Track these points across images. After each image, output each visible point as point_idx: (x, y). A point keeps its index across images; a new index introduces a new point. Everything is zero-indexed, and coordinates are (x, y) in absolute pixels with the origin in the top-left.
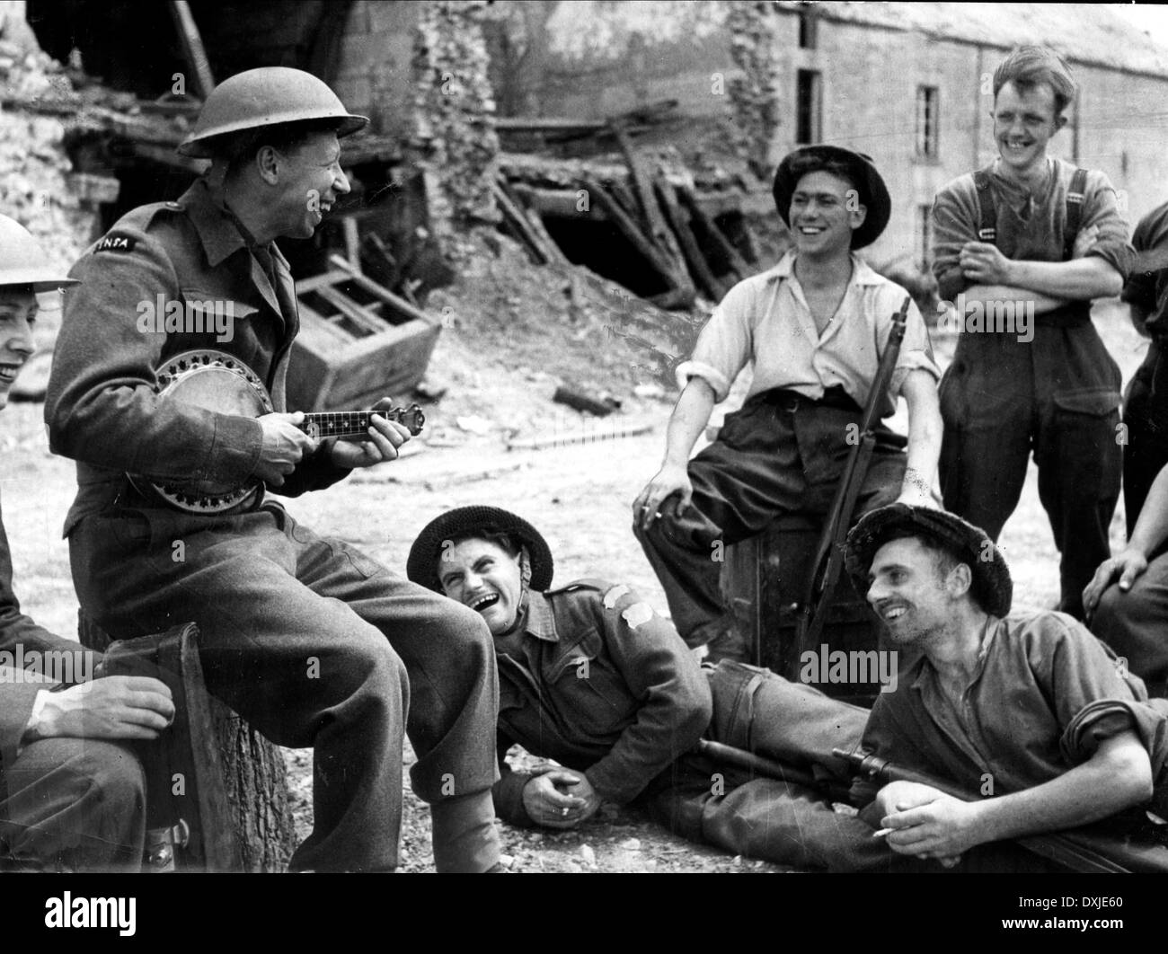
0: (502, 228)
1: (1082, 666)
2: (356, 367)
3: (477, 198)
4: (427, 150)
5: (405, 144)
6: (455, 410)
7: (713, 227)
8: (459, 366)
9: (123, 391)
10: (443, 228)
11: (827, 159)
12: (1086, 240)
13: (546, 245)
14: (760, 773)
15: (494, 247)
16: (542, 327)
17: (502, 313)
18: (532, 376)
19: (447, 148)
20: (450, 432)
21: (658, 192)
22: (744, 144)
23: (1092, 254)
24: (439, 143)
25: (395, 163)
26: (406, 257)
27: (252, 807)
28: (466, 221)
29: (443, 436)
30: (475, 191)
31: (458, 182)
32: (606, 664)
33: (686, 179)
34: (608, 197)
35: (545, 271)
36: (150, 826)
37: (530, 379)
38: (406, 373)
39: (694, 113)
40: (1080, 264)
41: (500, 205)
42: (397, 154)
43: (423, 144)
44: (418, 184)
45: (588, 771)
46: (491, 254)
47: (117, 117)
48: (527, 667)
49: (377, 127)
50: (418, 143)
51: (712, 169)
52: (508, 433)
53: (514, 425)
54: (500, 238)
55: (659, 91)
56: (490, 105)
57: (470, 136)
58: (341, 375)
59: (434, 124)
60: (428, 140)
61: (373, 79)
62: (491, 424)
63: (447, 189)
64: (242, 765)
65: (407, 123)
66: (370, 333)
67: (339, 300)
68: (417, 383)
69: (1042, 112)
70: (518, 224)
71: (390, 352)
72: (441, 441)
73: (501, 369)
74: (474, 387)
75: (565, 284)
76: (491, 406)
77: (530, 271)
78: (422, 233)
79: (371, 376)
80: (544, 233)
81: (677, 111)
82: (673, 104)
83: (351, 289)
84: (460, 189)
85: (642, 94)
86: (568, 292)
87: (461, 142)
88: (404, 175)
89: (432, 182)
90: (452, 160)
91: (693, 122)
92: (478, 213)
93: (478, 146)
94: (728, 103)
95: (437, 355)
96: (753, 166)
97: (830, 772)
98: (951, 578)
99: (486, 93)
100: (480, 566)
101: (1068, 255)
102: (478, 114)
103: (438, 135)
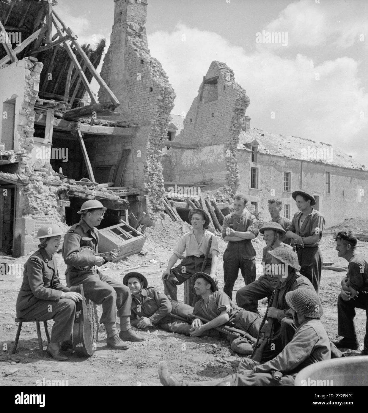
0: (165, 212)
1: (221, 300)
2: (125, 247)
3: (159, 204)
4: (147, 192)
5: (141, 190)
6: (149, 258)
7: (221, 212)
8: (151, 247)
9: (75, 254)
10: (150, 211)
11: (197, 211)
12: (249, 228)
13: (177, 216)
14: (178, 319)
15: (163, 217)
16: (174, 237)
17: (164, 234)
18: (170, 250)
19: (152, 191)
20: (147, 263)
21: (206, 203)
22: (229, 190)
23: (250, 231)
24: (150, 190)
25: (138, 195)
26: (140, 219)
27: (92, 317)
28: (156, 210)
29: (146, 264)
30: (159, 202)
31: (154, 200)
32: (154, 300)
33: (214, 199)
34: (193, 204)
35: (176, 223)
36: (76, 311)
37: (169, 251)
38: (137, 248)
39: (217, 182)
40: (248, 232)
41: (165, 206)
42: (139, 193)
43: (146, 190)
44: (145, 200)
45: (150, 318)
46: (162, 218)
47: (71, 186)
48: (140, 300)
49: (134, 186)
50: (144, 190)
51: (221, 197)
52: (161, 264)
53: (163, 262)
54: (165, 214)
55: (208, 176)
56: (163, 181)
57: (157, 188)
58: (121, 249)
59: (149, 185)
60: (147, 189)
61: (134, 174)
62: (158, 261)
63: (151, 201)
64: (90, 310)
65: (142, 185)
66: (129, 239)
67: (122, 230)
68: (141, 251)
69: (242, 204)
70: (170, 211)
71: (133, 243)
72: (145, 265)
73: (162, 248)
74: (155, 252)
75: (181, 226)
76: (158, 257)
77: (172, 223)
78: (144, 213)
79: (128, 249)
80: (176, 213)
81: (213, 181)
82: (212, 179)
83: (125, 228)
84: (155, 202)
85: (204, 177)
86: (181, 228)
87: (155, 190)
88: (141, 198)
89: (148, 200)
90: (153, 194)
91: (217, 184)
92: (159, 208)
93: (160, 191)
94: (226, 180)
95: (145, 244)
96: (232, 196)
97: (189, 318)
98: (208, 285)
99: (162, 178)
100: (135, 283)
101: (246, 231)
102: (160, 183)
103: (150, 188)
